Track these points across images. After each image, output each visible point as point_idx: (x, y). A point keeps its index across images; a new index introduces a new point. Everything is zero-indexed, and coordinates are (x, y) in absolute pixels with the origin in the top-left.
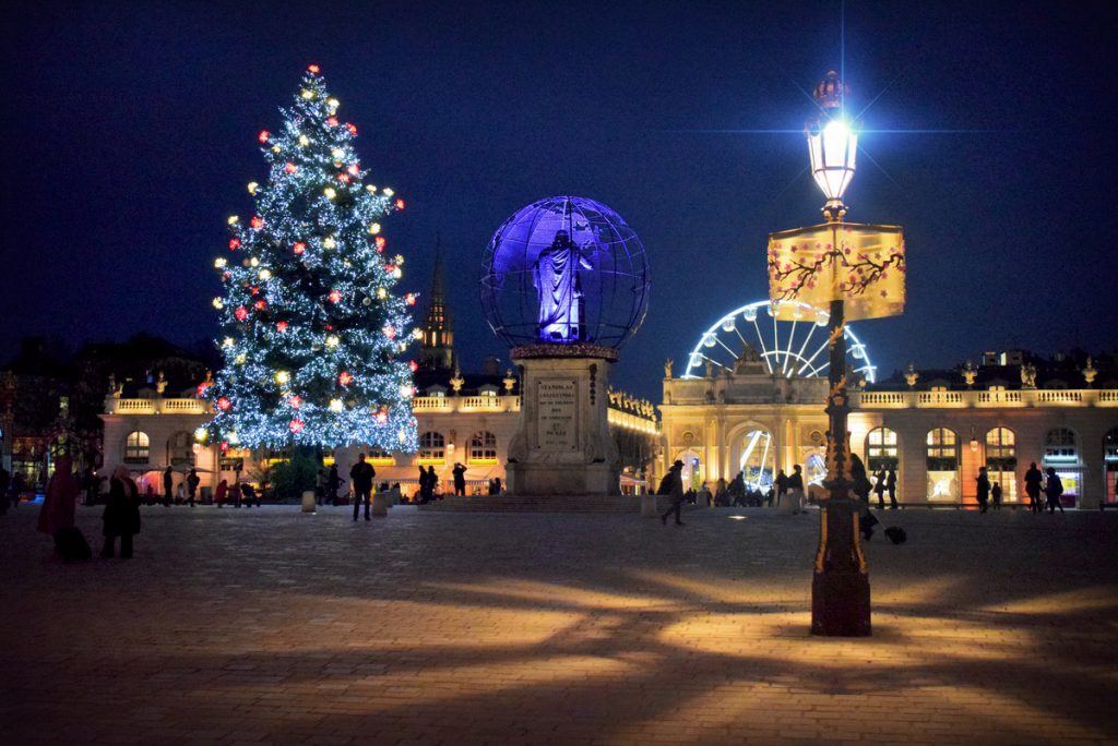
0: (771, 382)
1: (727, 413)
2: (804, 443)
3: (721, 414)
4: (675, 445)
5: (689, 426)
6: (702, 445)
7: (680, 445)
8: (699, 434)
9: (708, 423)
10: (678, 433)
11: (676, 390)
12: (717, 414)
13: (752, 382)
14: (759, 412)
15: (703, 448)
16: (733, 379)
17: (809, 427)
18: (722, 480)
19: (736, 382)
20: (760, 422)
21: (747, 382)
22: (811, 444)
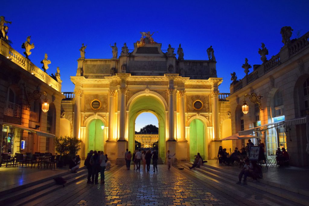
0: (164, 60)
1: (128, 83)
2: (189, 111)
3: (123, 85)
4: (85, 111)
5: (96, 96)
6: (106, 111)
7: (89, 110)
8: (105, 102)
9: (112, 91)
10: (88, 101)
11: (88, 67)
12: (119, 84)
13: (150, 60)
14: (155, 83)
15: (108, 113)
16: (134, 57)
17: (193, 98)
18: (121, 140)
19: (136, 59)
20: (156, 91)
21: (145, 59)
22: (194, 111)
